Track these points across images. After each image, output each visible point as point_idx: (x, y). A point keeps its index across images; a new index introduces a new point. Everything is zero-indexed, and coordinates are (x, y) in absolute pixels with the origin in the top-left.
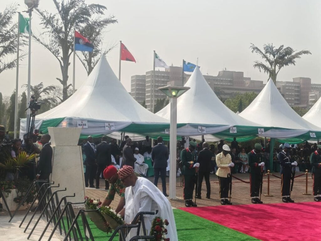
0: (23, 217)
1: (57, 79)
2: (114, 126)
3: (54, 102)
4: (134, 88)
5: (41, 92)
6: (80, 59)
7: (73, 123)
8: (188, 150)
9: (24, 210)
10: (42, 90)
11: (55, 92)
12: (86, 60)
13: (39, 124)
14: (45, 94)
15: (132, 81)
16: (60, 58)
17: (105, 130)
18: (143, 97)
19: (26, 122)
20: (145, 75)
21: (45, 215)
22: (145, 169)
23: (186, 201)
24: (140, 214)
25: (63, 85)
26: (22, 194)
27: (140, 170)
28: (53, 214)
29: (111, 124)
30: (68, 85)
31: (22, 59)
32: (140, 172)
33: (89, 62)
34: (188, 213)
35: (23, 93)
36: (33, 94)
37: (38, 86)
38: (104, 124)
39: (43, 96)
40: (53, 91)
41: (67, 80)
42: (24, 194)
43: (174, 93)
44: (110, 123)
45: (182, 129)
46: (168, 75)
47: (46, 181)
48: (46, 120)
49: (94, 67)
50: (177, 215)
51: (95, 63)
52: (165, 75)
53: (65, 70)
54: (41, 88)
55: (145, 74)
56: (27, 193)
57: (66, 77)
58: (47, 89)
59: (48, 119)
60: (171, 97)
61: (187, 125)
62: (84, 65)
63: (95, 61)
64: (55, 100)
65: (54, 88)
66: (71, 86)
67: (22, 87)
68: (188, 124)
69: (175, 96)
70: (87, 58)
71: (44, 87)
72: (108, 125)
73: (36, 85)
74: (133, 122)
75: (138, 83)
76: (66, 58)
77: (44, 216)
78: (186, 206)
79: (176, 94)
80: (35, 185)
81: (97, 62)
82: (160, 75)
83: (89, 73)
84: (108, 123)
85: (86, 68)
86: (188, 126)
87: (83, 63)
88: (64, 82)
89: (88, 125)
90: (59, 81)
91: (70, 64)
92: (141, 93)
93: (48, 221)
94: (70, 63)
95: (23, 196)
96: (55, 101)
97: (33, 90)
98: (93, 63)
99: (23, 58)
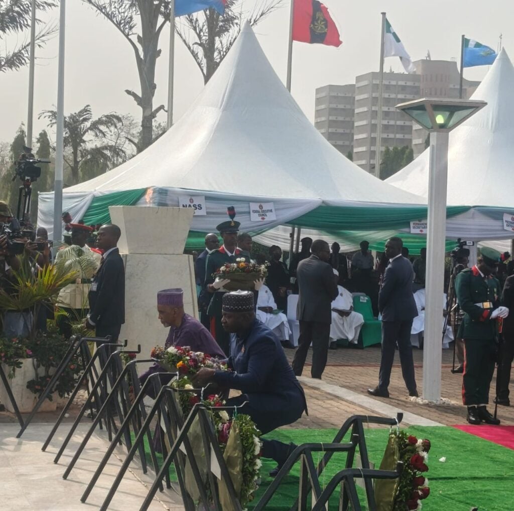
0: (50, 428)
1: (128, 92)
2: (273, 210)
3: (118, 155)
4: (323, 119)
5: (86, 131)
6: (184, 41)
7: (169, 202)
8: (477, 272)
9: (52, 412)
10: (88, 124)
11: (120, 131)
12: (201, 45)
13: (85, 204)
14: (97, 135)
15: (318, 101)
16: (134, 39)
17: (250, 220)
18: (347, 143)
19: (53, 201)
20: (354, 85)
21: (104, 426)
22: (354, 327)
23: (469, 409)
24: (353, 422)
25: (143, 109)
26: (47, 371)
27: (341, 327)
28: (125, 420)
29: (266, 207)
30: (154, 108)
31: (41, 44)
32: (342, 332)
33: (209, 49)
34: (477, 437)
35: (41, 134)
36: (67, 135)
37: (80, 116)
38: (247, 205)
39: (91, 141)
40: (116, 127)
41: (153, 95)
42: (52, 371)
43: (440, 119)
44: (262, 204)
45: (459, 220)
46: (417, 84)
47: (107, 338)
48: (101, 195)
49: (220, 62)
50: (448, 443)
51: (224, 50)
52: (409, 84)
53: (146, 67)
54: (85, 120)
55: (354, 83)
56: (60, 368)
57: (149, 86)
58: (100, 122)
59: (107, 193)
60: (432, 128)
61: (472, 210)
62: (195, 56)
63: (225, 47)
64: (121, 150)
65: (119, 119)
66: (162, 110)
67: (39, 118)
68: (474, 207)
69: (442, 126)
70: (204, 38)
71: (95, 118)
72: (258, 209)
73: (73, 113)
74: (323, 202)
75: (334, 106)
76: (150, 38)
77: (101, 428)
78: (471, 422)
79: (445, 122)
80: (78, 351)
81: (228, 49)
82: (393, 83)
83: (207, 78)
84: (259, 204)
85: (199, 64)
86: (473, 214)
87: (193, 52)
88: (145, 101)
89: (207, 208)
90: (132, 98)
91: (161, 54)
92: (342, 134)
93: (110, 439)
94: (160, 51)
95: (50, 377)
96: (121, 153)
97: (67, 125)
98: (220, 53)
99: (43, 41)
